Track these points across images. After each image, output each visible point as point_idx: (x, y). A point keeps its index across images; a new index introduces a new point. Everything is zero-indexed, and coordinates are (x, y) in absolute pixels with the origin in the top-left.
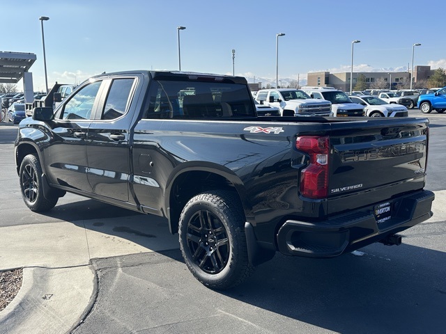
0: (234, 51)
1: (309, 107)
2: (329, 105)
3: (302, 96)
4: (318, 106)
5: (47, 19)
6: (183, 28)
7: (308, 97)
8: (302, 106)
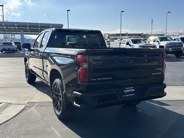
0: (152, 20)
1: (171, 44)
2: (182, 44)
3: (170, 39)
4: (176, 44)
5: (69, 11)
6: (123, 12)
7: (173, 40)
8: (168, 44)
